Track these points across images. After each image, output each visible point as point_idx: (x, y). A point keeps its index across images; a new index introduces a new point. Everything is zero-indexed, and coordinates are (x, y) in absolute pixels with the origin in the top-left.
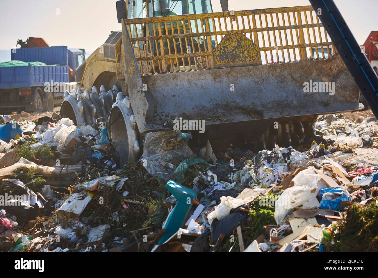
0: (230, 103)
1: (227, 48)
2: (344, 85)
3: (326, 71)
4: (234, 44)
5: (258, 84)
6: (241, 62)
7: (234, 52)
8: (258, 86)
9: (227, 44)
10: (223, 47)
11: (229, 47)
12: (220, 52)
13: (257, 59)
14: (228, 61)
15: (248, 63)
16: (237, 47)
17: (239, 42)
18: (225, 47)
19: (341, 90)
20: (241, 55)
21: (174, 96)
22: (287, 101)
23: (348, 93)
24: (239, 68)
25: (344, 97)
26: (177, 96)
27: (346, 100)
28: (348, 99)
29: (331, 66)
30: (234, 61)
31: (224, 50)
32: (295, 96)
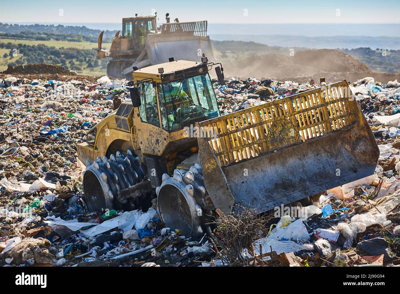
0: (285, 181)
1: (275, 133)
2: (364, 151)
3: (347, 140)
4: (280, 129)
5: (301, 160)
6: (287, 143)
7: (281, 136)
8: (301, 162)
9: (275, 130)
10: (272, 133)
11: (277, 132)
12: (271, 138)
13: (297, 138)
14: (277, 144)
15: (291, 142)
16: (282, 130)
17: (283, 126)
18: (274, 132)
19: (361, 155)
20: (286, 137)
21: (243, 182)
22: (325, 171)
23: (368, 157)
24: (286, 149)
25: (365, 160)
26: (245, 182)
27: (367, 163)
28: (369, 162)
29: (350, 134)
30: (281, 143)
31: (273, 135)
32: (329, 166)
